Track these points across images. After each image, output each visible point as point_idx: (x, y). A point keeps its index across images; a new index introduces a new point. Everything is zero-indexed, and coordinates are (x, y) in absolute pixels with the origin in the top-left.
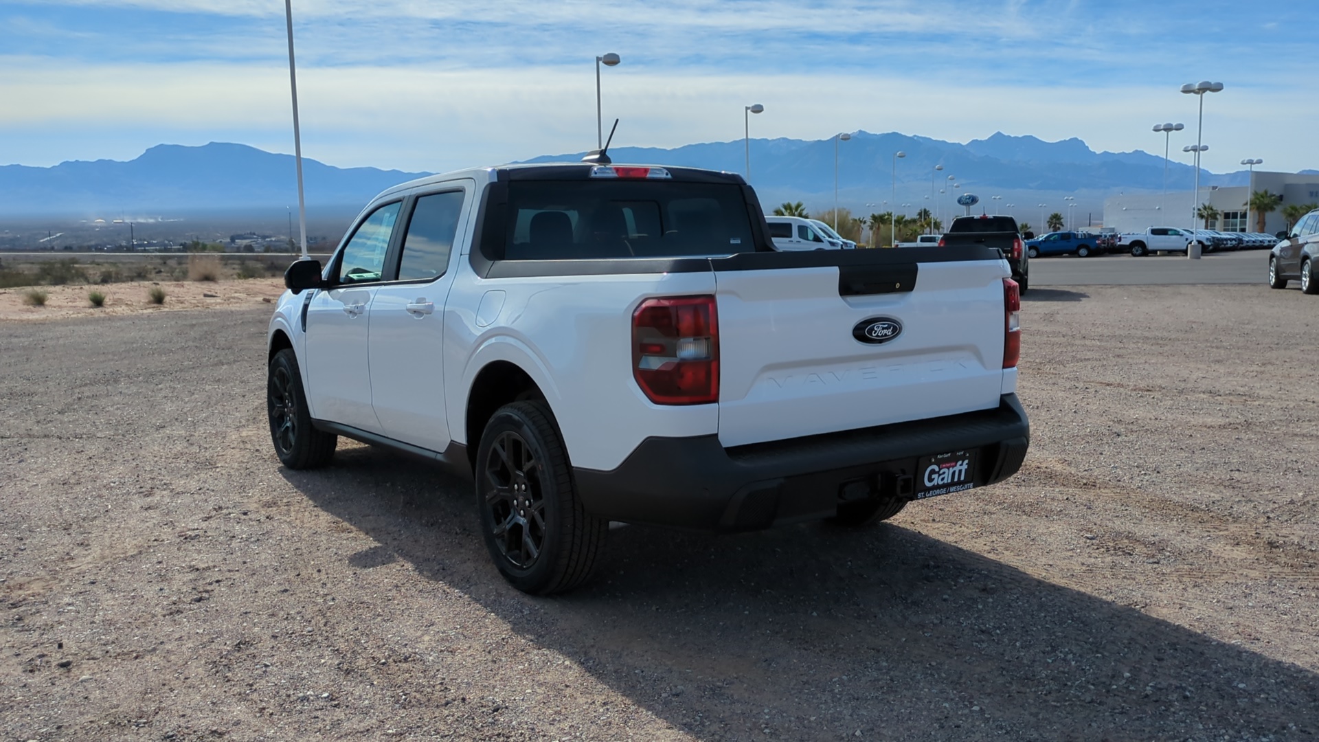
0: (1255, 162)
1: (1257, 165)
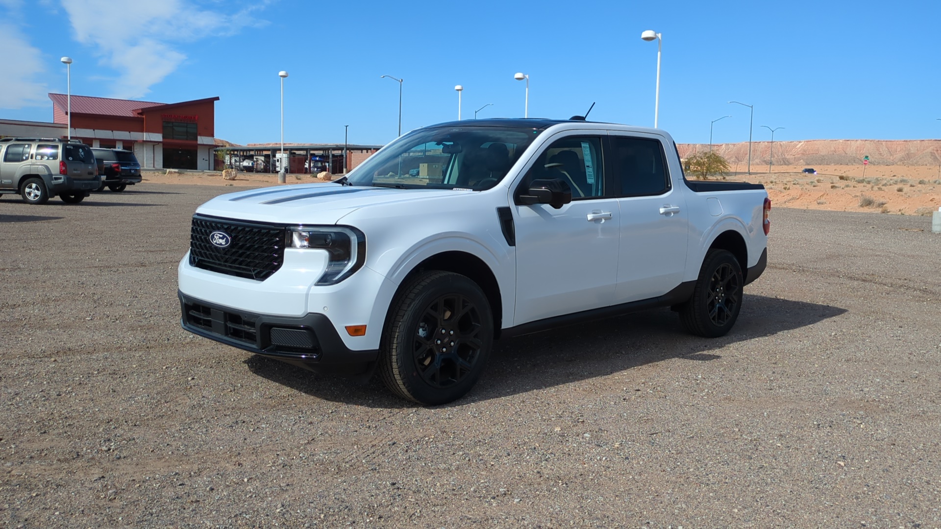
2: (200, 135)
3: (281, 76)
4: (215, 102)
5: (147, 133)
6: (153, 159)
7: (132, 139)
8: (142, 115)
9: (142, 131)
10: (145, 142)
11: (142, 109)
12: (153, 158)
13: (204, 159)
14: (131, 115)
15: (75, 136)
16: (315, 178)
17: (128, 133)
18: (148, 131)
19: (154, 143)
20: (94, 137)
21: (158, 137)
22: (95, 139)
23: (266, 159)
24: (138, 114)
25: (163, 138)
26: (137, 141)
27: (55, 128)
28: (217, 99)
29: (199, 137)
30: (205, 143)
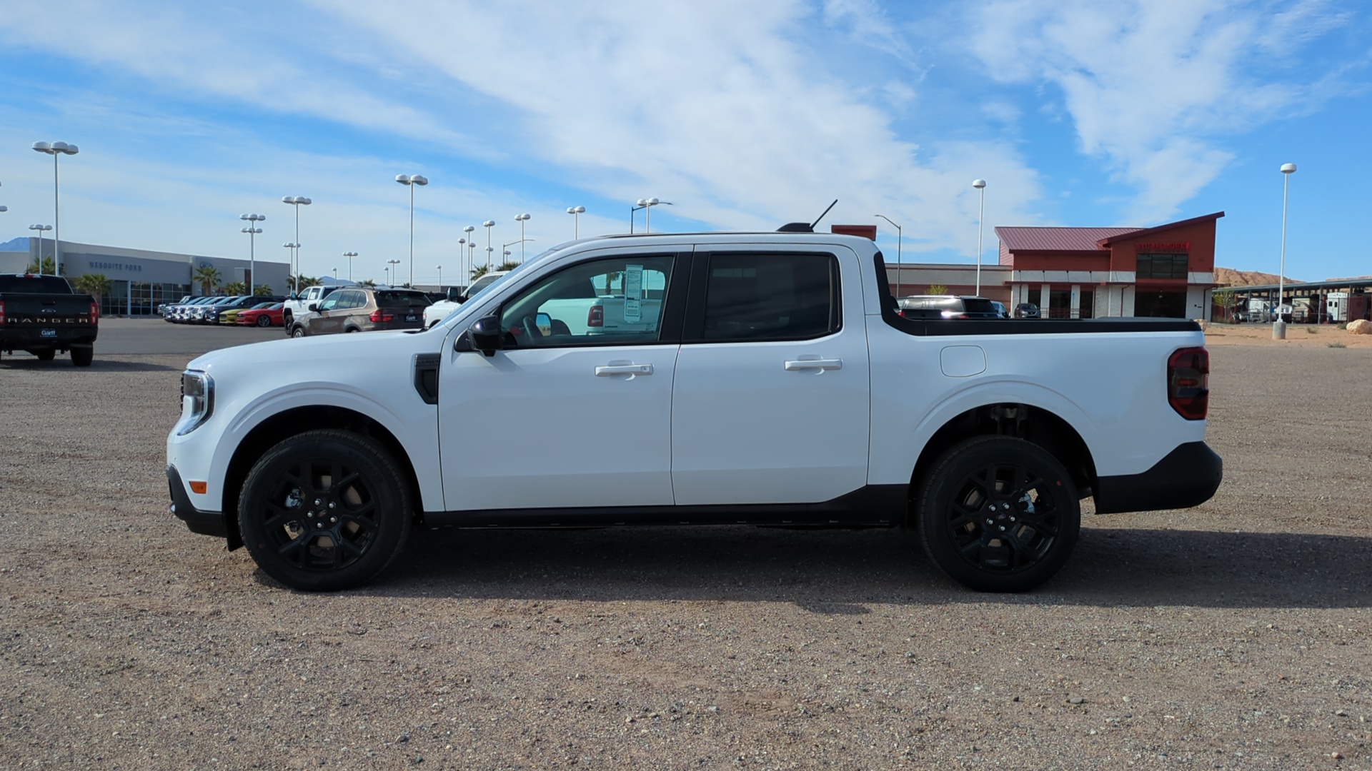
0: (44, 227)
1: (46, 231)
2: (1192, 270)
3: (1285, 172)
4: (1217, 220)
5: (1114, 272)
6: (1120, 309)
7: (1093, 282)
8: (1109, 247)
9: (1108, 269)
10: (1109, 285)
11: (1108, 239)
12: (1120, 306)
13: (1196, 306)
14: (1094, 247)
15: (1019, 281)
16: (1343, 331)
17: (1088, 273)
18: (1116, 269)
19: (1124, 286)
20: (1043, 281)
21: (1129, 277)
22: (1045, 283)
23: (1313, 302)
24: (1104, 246)
25: (1137, 278)
26: (1099, 284)
27: (996, 272)
28: (1222, 214)
29: (1190, 274)
30: (1198, 282)
